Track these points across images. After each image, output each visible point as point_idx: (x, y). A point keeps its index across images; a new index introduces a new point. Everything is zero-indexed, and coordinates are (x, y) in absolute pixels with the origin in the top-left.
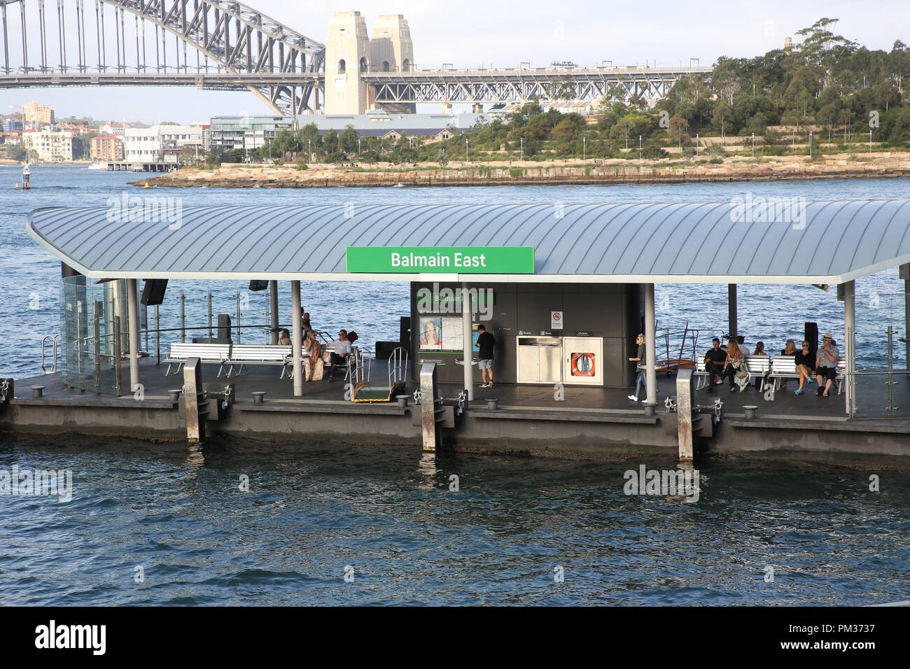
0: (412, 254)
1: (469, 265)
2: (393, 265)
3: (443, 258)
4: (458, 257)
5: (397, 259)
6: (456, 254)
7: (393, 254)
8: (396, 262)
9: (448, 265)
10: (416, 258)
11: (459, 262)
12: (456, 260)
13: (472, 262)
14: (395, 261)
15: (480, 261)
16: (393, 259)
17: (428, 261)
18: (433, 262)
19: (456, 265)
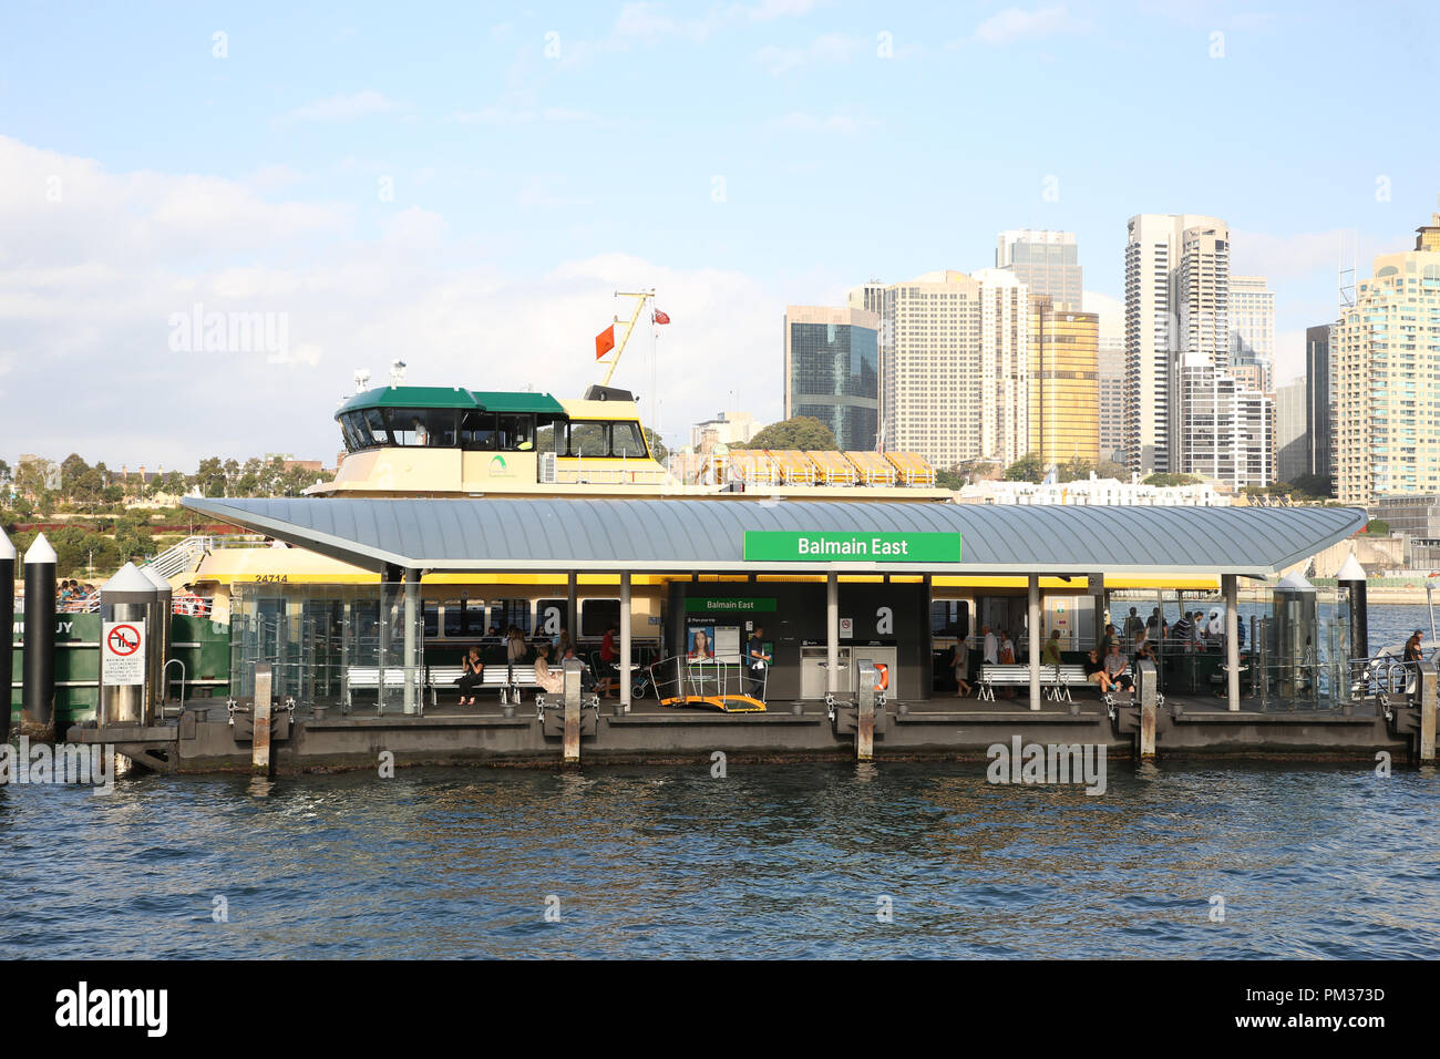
0: (823, 540)
1: (889, 552)
2: (801, 552)
3: (859, 544)
4: (876, 543)
5: (806, 545)
6: (874, 541)
7: (801, 540)
8: (804, 549)
9: (865, 552)
10: (828, 544)
11: (877, 549)
12: (874, 546)
13: (892, 549)
14: (803, 546)
15: (901, 547)
16: (801, 546)
17: (842, 547)
18: (847, 548)
19: (874, 552)
